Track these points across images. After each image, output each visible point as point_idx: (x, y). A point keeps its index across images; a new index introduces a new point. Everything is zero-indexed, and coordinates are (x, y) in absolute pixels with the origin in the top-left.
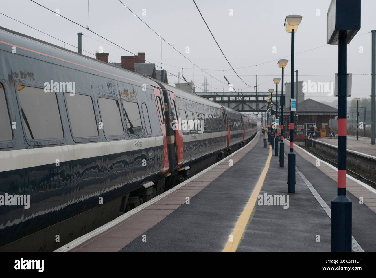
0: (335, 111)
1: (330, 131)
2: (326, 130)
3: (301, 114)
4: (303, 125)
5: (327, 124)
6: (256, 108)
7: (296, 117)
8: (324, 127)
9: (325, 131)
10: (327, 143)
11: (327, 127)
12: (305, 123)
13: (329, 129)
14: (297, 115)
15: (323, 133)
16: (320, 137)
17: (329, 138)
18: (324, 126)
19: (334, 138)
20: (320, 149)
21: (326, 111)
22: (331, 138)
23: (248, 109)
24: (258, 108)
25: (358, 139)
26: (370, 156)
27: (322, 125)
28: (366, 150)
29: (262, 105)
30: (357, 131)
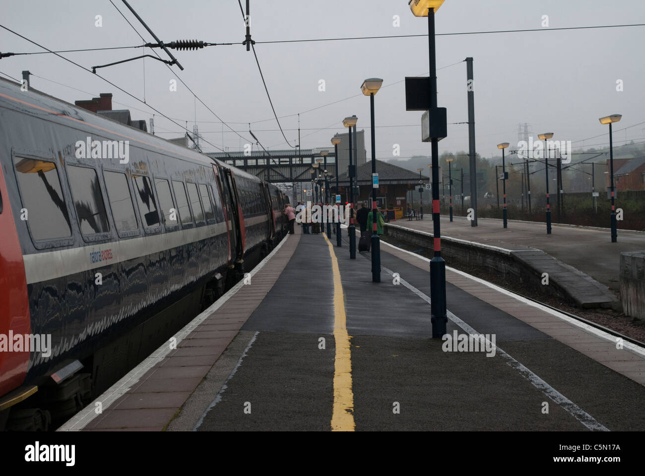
0: (416, 178)
1: (409, 209)
2: (402, 208)
3: (364, 184)
4: (367, 201)
5: (403, 198)
6: (289, 177)
7: (356, 188)
8: (399, 203)
9: (401, 210)
10: (406, 227)
11: (403, 202)
12: (370, 198)
13: (407, 206)
14: (358, 187)
15: (398, 213)
16: (394, 219)
17: (409, 219)
18: (400, 201)
19: (415, 219)
20: (396, 236)
21: (402, 178)
22: (412, 220)
23: (279, 178)
24: (294, 177)
25: (451, 220)
26: (469, 242)
27: (397, 200)
28: (463, 235)
29: (300, 170)
30: (451, 208)
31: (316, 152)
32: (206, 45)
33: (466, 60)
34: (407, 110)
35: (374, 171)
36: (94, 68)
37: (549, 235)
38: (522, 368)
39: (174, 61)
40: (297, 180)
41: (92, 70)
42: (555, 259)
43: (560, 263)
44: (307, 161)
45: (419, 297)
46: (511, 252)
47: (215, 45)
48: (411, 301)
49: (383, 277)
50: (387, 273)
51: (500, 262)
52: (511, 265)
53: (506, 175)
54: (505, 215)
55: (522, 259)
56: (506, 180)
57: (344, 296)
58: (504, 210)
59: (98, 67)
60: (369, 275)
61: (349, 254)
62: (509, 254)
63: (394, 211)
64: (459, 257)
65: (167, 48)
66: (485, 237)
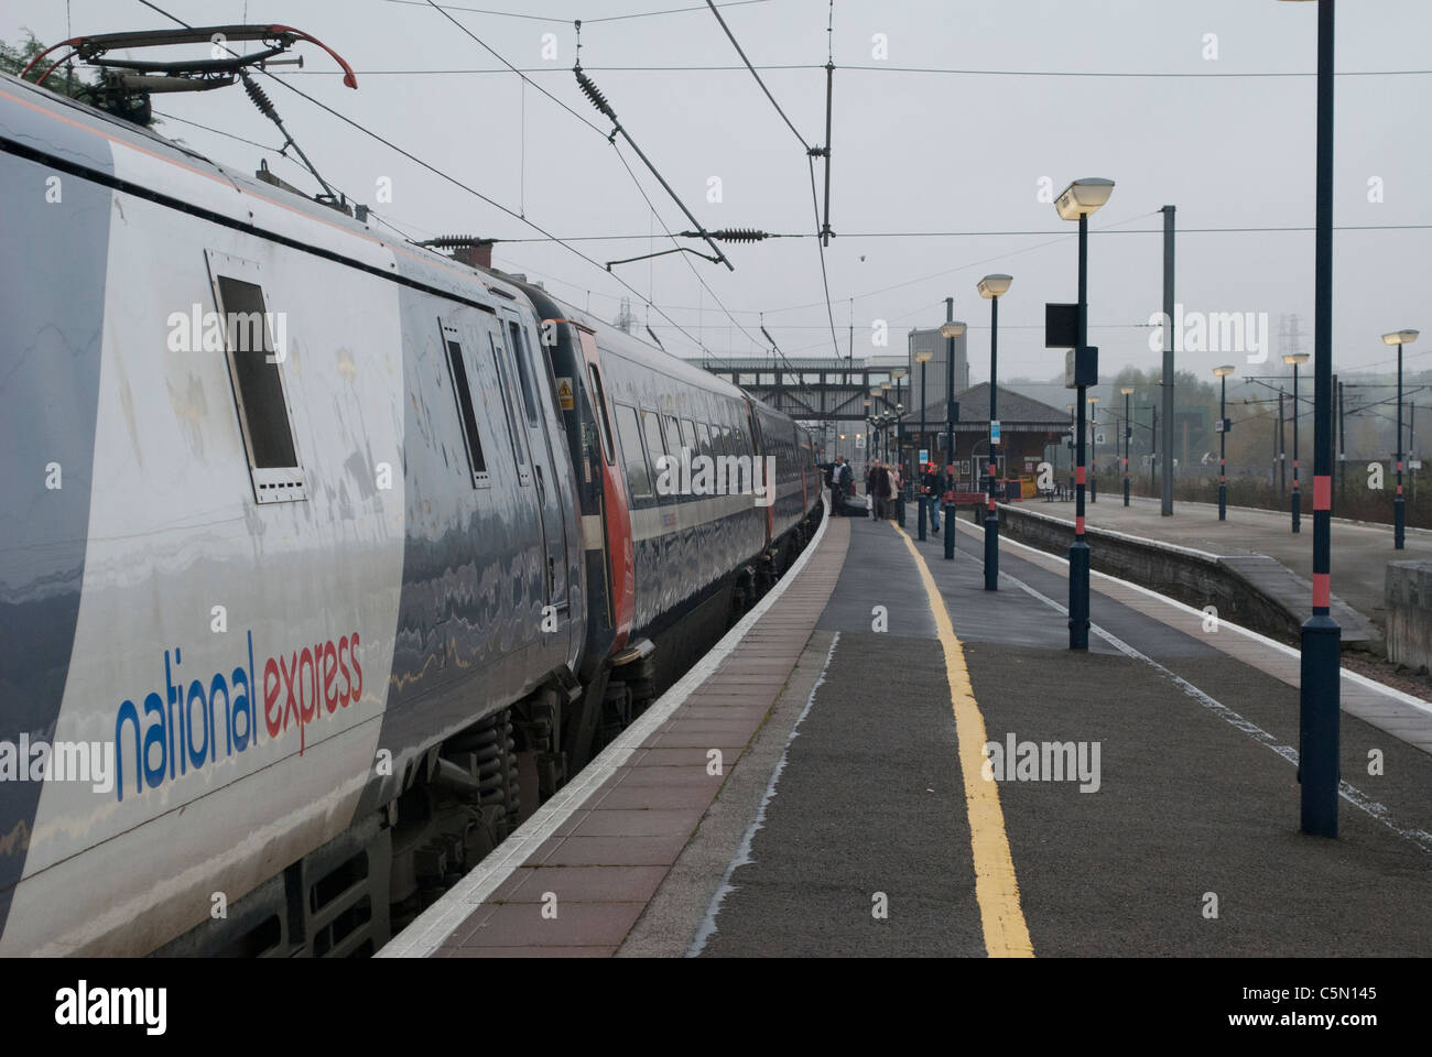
0: (1064, 421)
3: (963, 429)
5: (1038, 459)
6: (819, 409)
9: (1032, 481)
12: (973, 457)
15: (1027, 486)
16: (1021, 497)
17: (1046, 500)
18: (1030, 465)
21: (1038, 421)
24: (829, 408)
25: (1127, 504)
26: (1152, 541)
27: (1024, 463)
28: (1144, 529)
29: (843, 398)
30: (1126, 482)
31: (872, 365)
32: (766, 236)
33: (1163, 210)
34: (1047, 346)
35: (993, 418)
36: (609, 264)
37: (1295, 535)
38: (1179, 680)
39: (722, 258)
40: (834, 416)
41: (606, 267)
42: (1291, 571)
43: (1298, 579)
44: (857, 380)
45: (1055, 610)
46: (1218, 559)
47: (779, 236)
48: (1044, 614)
49: (1001, 584)
50: (1007, 580)
51: (1201, 576)
52: (1218, 582)
53: (1227, 425)
54: (1222, 497)
55: (1236, 570)
56: (1226, 434)
57: (945, 605)
58: (1221, 488)
59: (615, 263)
60: (981, 581)
61: (942, 552)
62: (1215, 561)
63: (1019, 483)
64: (1134, 568)
65: (712, 239)
66: (1181, 534)
